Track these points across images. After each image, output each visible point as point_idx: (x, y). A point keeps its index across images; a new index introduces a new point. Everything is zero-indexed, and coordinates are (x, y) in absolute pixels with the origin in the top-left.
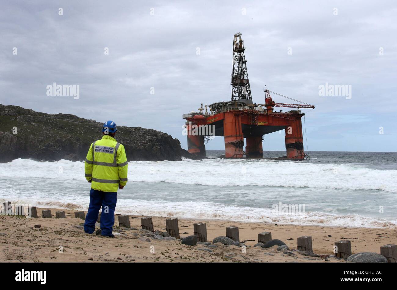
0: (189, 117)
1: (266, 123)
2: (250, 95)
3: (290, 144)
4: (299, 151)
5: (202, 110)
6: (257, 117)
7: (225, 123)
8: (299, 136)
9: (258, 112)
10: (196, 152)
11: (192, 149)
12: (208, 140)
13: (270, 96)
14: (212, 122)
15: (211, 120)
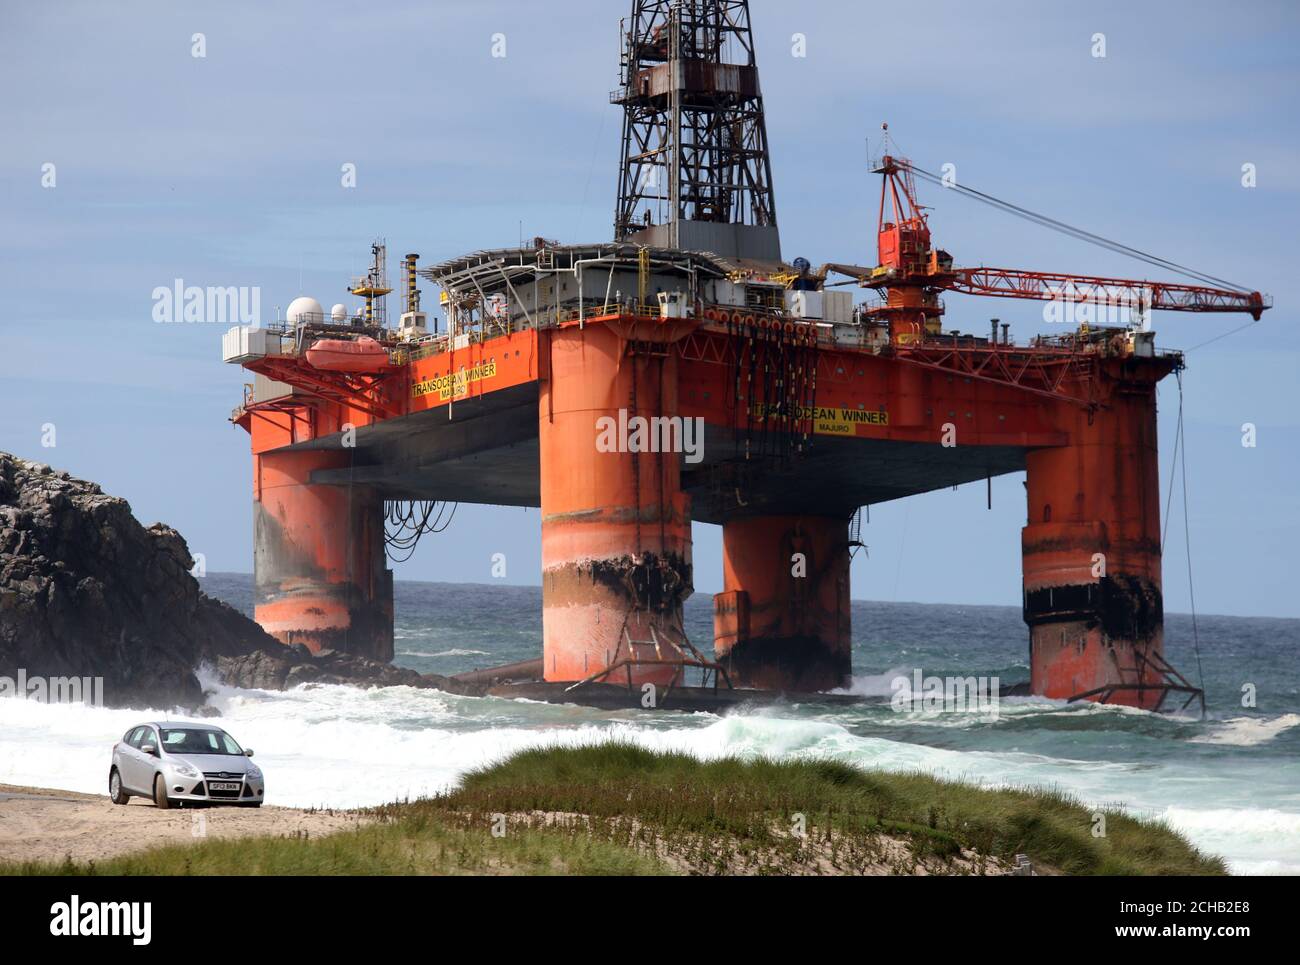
0: (275, 353)
1: (879, 421)
2: (762, 190)
3: (1057, 590)
4: (1124, 650)
5: (378, 294)
6: (807, 373)
7: (551, 414)
8: (1133, 530)
9: (814, 331)
10: (322, 624)
11: (289, 601)
12: (420, 532)
13: (917, 208)
14: (452, 399)
15: (442, 383)
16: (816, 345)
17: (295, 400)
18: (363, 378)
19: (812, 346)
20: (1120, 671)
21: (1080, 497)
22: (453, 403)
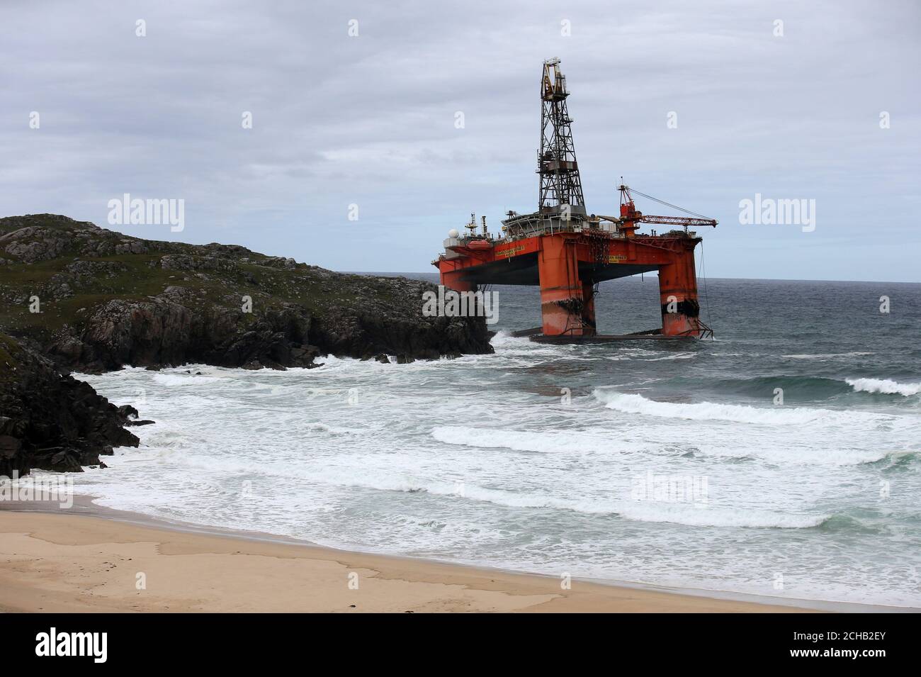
1: (625, 259)
2: (580, 196)
4: (691, 320)
5: (475, 228)
6: (607, 246)
7: (543, 260)
8: (691, 287)
9: (607, 235)
13: (630, 199)
14: (510, 256)
15: (506, 252)
16: (609, 238)
17: (459, 258)
18: (480, 251)
20: (691, 326)
21: (677, 278)
22: (510, 258)
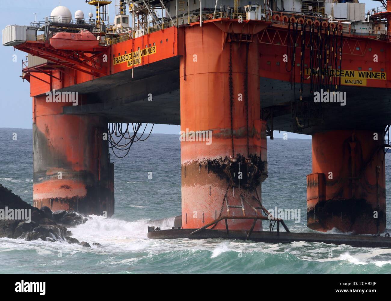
0: (33, 39)
5: (104, 4)
6: (336, 50)
7: (185, 75)
9: (340, 26)
10: (71, 195)
11: (51, 181)
12: (132, 141)
14: (133, 66)
15: (128, 57)
16: (342, 34)
17: (49, 66)
18: (84, 54)
19: (339, 34)
22: (134, 68)
